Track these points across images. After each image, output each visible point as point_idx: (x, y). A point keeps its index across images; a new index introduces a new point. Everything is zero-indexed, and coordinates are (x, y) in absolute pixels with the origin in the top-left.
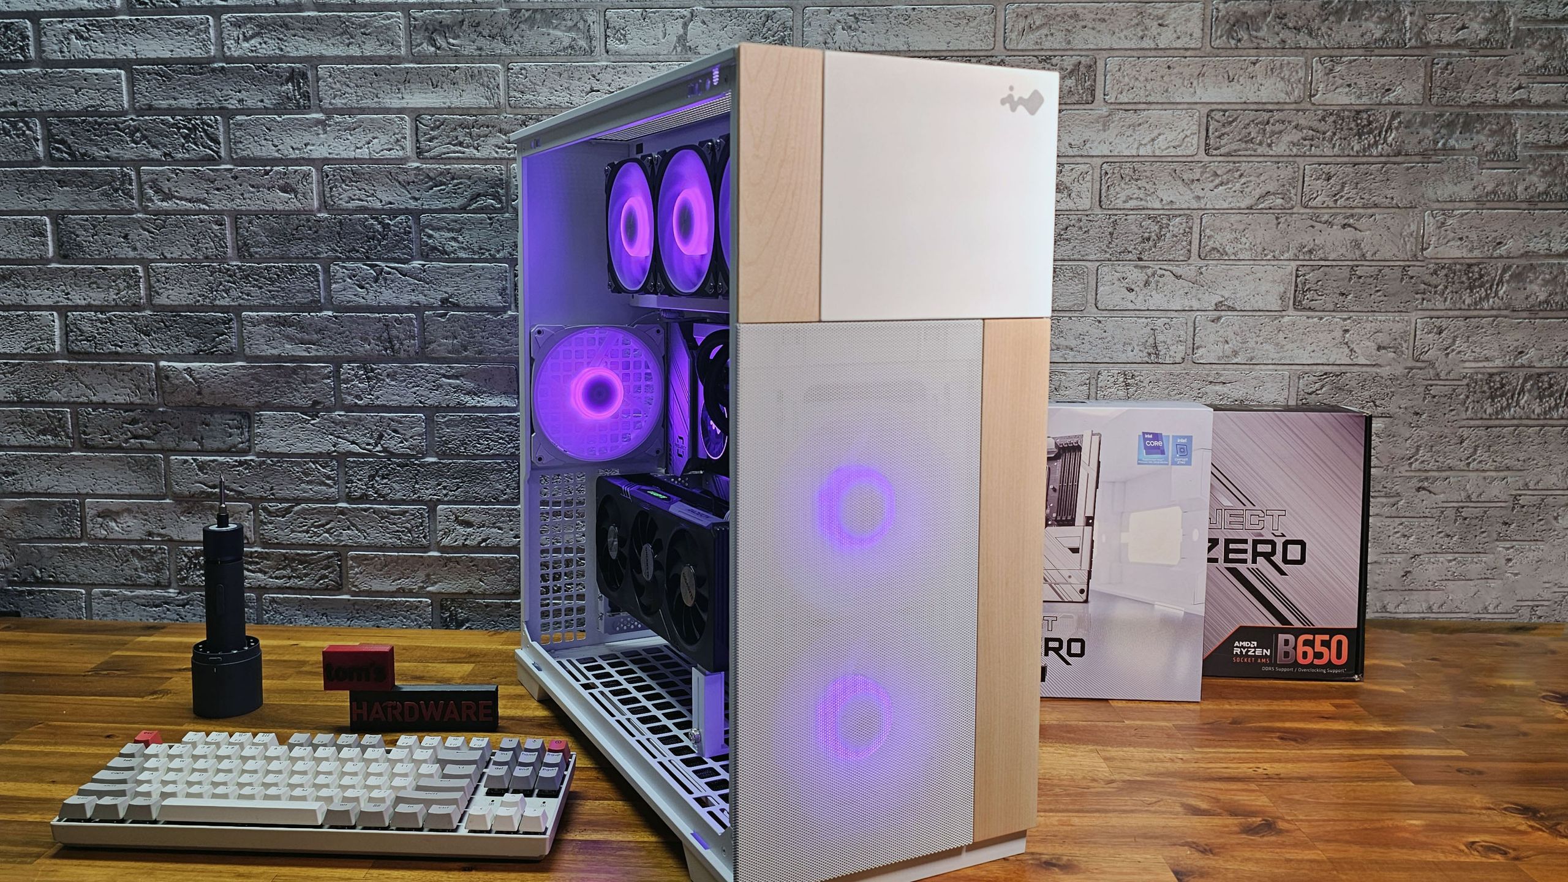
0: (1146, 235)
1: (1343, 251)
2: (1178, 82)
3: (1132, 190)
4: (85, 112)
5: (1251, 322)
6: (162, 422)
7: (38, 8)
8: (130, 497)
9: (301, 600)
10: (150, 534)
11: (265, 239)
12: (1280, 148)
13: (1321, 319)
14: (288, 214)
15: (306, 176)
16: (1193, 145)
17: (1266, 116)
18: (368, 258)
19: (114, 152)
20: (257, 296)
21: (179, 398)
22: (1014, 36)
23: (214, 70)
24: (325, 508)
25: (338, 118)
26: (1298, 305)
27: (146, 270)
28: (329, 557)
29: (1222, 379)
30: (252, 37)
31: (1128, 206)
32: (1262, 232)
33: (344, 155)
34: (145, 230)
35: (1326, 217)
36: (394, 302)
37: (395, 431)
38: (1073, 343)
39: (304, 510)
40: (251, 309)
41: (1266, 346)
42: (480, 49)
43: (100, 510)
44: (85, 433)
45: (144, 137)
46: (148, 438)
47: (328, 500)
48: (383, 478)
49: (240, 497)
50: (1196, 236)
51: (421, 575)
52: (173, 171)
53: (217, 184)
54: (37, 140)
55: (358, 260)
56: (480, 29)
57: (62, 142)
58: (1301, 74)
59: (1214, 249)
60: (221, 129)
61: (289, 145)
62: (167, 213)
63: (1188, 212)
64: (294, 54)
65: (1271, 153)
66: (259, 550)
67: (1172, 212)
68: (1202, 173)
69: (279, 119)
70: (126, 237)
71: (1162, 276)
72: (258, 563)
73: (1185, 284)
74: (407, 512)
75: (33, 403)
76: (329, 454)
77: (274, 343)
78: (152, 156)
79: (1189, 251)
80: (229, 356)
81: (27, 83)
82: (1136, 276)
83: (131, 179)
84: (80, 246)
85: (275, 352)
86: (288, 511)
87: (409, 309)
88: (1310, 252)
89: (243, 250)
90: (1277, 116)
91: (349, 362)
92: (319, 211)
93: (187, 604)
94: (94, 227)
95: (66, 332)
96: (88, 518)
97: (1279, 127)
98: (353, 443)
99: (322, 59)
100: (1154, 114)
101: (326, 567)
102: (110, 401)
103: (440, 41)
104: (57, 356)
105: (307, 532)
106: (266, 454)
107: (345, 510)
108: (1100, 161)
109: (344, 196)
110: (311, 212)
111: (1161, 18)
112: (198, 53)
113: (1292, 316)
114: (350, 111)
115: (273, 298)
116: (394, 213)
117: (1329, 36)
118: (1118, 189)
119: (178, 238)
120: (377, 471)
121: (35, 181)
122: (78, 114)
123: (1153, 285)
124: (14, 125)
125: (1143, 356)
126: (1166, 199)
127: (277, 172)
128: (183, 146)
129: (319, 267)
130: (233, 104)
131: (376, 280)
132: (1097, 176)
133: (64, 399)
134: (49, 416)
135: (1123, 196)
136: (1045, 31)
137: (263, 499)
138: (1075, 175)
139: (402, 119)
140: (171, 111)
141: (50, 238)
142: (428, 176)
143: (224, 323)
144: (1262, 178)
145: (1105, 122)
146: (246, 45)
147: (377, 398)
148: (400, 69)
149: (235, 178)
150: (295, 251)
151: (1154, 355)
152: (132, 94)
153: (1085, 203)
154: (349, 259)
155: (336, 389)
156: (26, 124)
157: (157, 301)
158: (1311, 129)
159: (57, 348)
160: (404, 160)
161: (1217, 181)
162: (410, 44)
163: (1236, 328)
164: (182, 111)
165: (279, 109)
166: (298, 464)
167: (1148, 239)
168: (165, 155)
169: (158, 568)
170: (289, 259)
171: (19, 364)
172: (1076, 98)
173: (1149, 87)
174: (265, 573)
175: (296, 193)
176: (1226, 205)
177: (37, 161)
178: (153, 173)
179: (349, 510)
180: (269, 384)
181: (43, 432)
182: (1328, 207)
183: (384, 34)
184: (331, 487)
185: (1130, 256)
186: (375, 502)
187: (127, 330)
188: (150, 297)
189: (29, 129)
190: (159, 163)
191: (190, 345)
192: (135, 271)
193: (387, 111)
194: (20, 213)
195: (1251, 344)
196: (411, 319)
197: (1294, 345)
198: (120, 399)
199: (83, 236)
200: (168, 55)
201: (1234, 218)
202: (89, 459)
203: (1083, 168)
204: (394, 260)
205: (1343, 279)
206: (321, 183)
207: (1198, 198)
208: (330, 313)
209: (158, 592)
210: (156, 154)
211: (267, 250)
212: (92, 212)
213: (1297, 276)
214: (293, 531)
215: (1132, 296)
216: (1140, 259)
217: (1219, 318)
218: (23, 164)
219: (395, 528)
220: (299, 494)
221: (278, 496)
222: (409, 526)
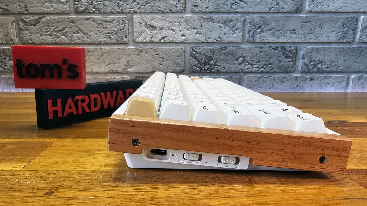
24: (61, 18)
47: (63, 13)
74: (114, 20)
86: (37, 22)
105: (51, 35)
107: (75, 20)
137: (20, 14)
179: (77, 19)
184: (65, 4)
186: (94, 13)
214: (41, 35)
219: (107, 31)
220: (43, 9)
221: (30, 11)
222: (116, 29)
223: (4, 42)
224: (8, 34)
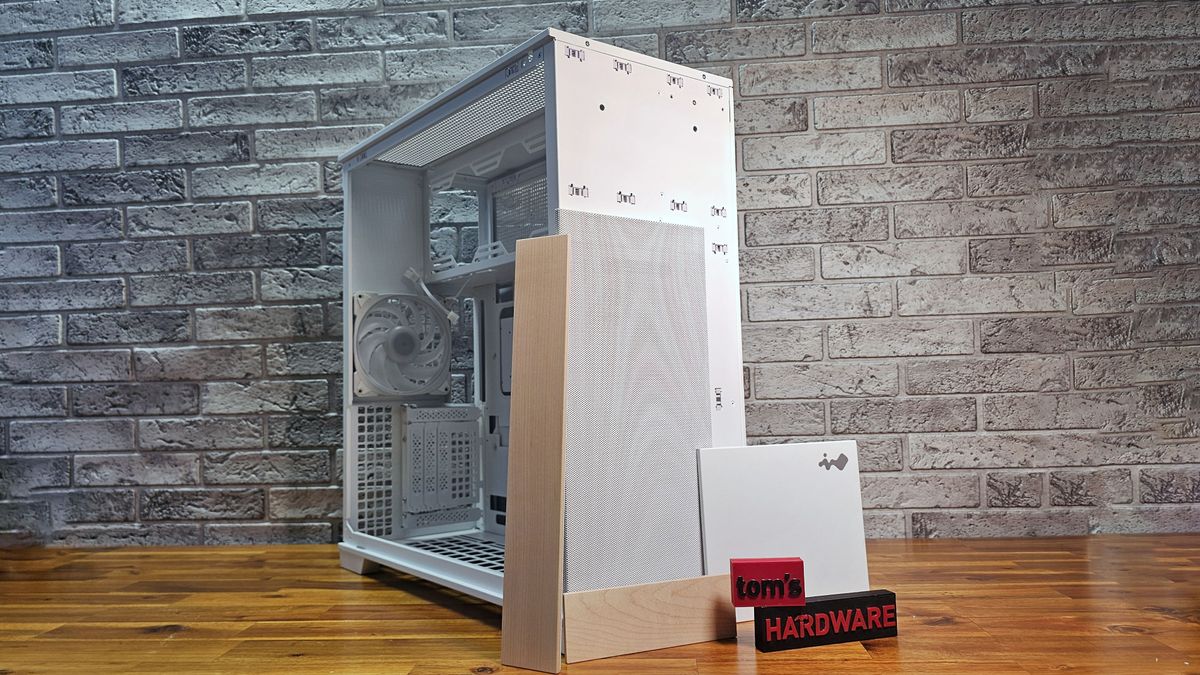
0: (854, 222)
1: (1003, 227)
2: (867, 112)
3: (841, 190)
4: (89, 170)
5: (939, 283)
6: (134, 394)
7: (59, 100)
8: (109, 452)
9: (233, 528)
10: (122, 480)
11: (214, 255)
12: (947, 155)
13: (992, 279)
14: (231, 235)
15: (245, 207)
16: (883, 156)
17: (934, 133)
18: (288, 265)
19: (108, 198)
20: (206, 296)
21: (147, 375)
22: (746, 86)
23: (181, 137)
24: (253, 454)
25: (268, 166)
26: (973, 270)
27: (127, 281)
28: (255, 493)
29: (922, 327)
30: (209, 113)
31: (838, 202)
32: (940, 216)
33: (273, 192)
34: (128, 252)
35: (987, 203)
36: (306, 296)
37: (306, 394)
38: (807, 305)
39: (237, 458)
40: (202, 306)
41: (953, 301)
42: (369, 114)
43: (85, 463)
44: (76, 404)
45: (130, 186)
46: (123, 406)
47: (255, 448)
48: (296, 430)
49: (190, 449)
50: (891, 222)
51: (324, 505)
52: (150, 209)
53: (181, 217)
54: (53, 191)
55: (281, 266)
56: (369, 100)
57: (72, 191)
58: (957, 102)
59: (905, 230)
60: (186, 177)
61: (233, 186)
62: (144, 239)
63: (883, 204)
64: (239, 123)
65: (940, 159)
66: (203, 489)
67: (872, 204)
68: (892, 176)
69: (226, 168)
70: (114, 257)
71: (869, 252)
72: (201, 500)
73: (887, 257)
74: (314, 455)
75: (39, 383)
76: (257, 413)
77: (219, 331)
78: (135, 199)
79: (887, 233)
80: (186, 341)
81: (48, 151)
82: (849, 253)
83: (119, 216)
84: (80, 265)
85: (219, 337)
86: (225, 458)
87: (317, 301)
88: (978, 229)
89: (198, 264)
90: (942, 132)
91: (273, 343)
92: (254, 232)
93: (148, 534)
94: (92, 251)
95: (68, 327)
96: (76, 469)
97: (944, 140)
98: (275, 404)
99: (258, 126)
100: (852, 136)
101: (254, 501)
102: (96, 379)
103: (342, 110)
104: (59, 347)
105: (239, 474)
106: (210, 414)
107: (269, 456)
108: (815, 171)
109: (272, 221)
110: (248, 234)
111: (851, 68)
112: (171, 125)
113: (969, 278)
114: (277, 161)
115: (219, 297)
116: (307, 232)
117: (974, 74)
118: (830, 190)
119: (152, 256)
120: (292, 425)
121: (50, 220)
122: (84, 171)
123: (863, 259)
124: (38, 182)
125: (859, 312)
126: (867, 196)
127: (225, 206)
128: (157, 191)
129: (253, 273)
130: (194, 160)
131: (293, 281)
132: (814, 182)
133: (62, 380)
134: (50, 392)
135: (834, 195)
136: (768, 82)
137: (206, 449)
138: (798, 181)
139: (314, 165)
140: (150, 167)
141: (59, 261)
142: (332, 204)
143: (183, 317)
144: (936, 177)
145: (817, 143)
146: (205, 118)
147: (293, 369)
148: (314, 130)
149: (194, 211)
150: (235, 262)
151: (869, 310)
152: (123, 156)
153: (807, 202)
154: (275, 266)
155: (263, 364)
156: (47, 180)
157: (135, 303)
158: (968, 140)
159: (60, 341)
160: (315, 193)
161: (903, 181)
162: (320, 113)
163: (928, 288)
164: (158, 166)
165: (227, 162)
166: (234, 422)
167: (856, 225)
168: (145, 197)
169: (127, 507)
170: (231, 269)
171: (31, 354)
172: (795, 127)
173: (846, 117)
174: (207, 508)
175: (236, 219)
176: (911, 198)
177: (54, 206)
178: (136, 210)
179: (271, 455)
180: (213, 362)
181: (45, 405)
182: (987, 196)
183: (302, 107)
184: (257, 438)
185: (844, 239)
186: (290, 448)
187: (111, 326)
188: (129, 301)
189: (49, 183)
190: (139, 203)
191: (156, 335)
192: (119, 282)
193: (303, 160)
194: (39, 243)
195: (941, 299)
196: (318, 308)
197: (974, 300)
198: (104, 378)
199: (83, 258)
200: (150, 128)
201: (917, 208)
202: (78, 424)
203: (804, 176)
204: (307, 266)
205: (1005, 249)
206: (255, 212)
207: (890, 194)
208: (260, 307)
209: (126, 526)
210: (139, 197)
211: (215, 262)
212: (91, 241)
213: (970, 248)
214: (228, 474)
215: (847, 268)
216: (852, 241)
217: (914, 282)
218: (43, 208)
219: (305, 468)
220: (234, 444)
221: (218, 447)
222: (315, 466)
223: (184, 482)
224: (190, 473)
